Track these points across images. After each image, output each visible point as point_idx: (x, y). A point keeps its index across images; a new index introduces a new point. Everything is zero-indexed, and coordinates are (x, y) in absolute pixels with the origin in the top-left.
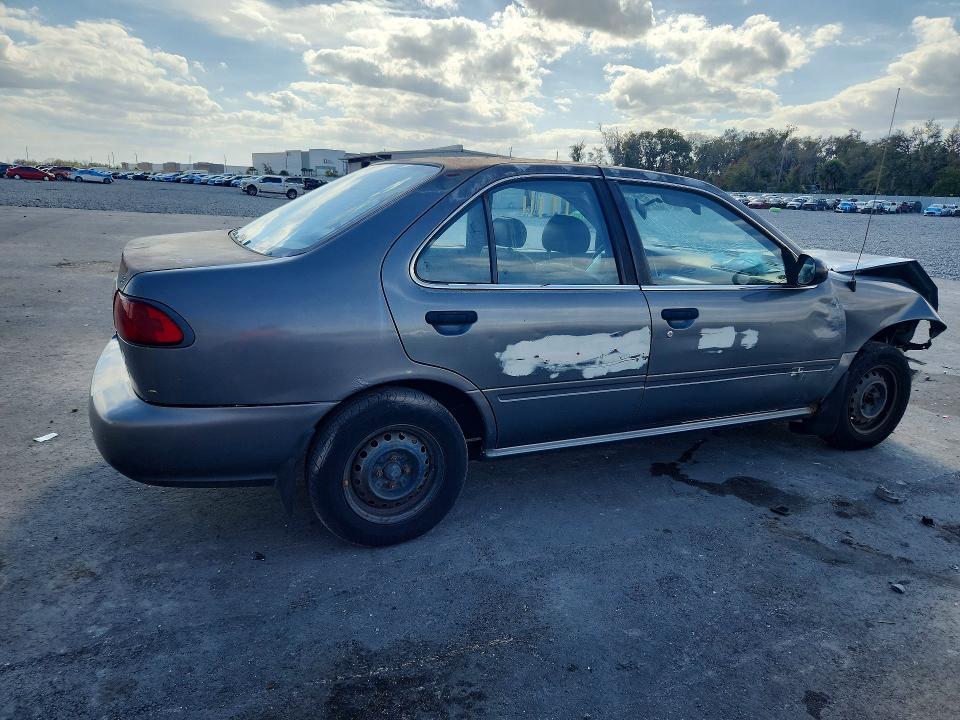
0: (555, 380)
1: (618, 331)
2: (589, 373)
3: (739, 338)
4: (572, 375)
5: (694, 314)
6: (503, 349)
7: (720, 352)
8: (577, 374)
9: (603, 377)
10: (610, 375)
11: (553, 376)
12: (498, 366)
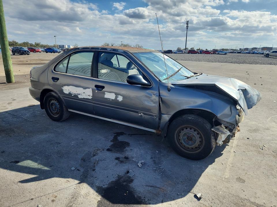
0: (73, 96)
1: (85, 88)
2: (80, 97)
3: (116, 97)
4: (76, 96)
5: (103, 87)
6: (63, 87)
7: (111, 100)
8: (77, 97)
9: (82, 98)
10: (84, 98)
11: (73, 95)
12: (62, 90)
